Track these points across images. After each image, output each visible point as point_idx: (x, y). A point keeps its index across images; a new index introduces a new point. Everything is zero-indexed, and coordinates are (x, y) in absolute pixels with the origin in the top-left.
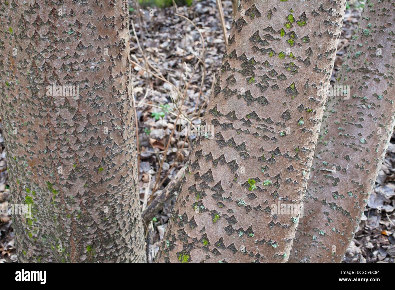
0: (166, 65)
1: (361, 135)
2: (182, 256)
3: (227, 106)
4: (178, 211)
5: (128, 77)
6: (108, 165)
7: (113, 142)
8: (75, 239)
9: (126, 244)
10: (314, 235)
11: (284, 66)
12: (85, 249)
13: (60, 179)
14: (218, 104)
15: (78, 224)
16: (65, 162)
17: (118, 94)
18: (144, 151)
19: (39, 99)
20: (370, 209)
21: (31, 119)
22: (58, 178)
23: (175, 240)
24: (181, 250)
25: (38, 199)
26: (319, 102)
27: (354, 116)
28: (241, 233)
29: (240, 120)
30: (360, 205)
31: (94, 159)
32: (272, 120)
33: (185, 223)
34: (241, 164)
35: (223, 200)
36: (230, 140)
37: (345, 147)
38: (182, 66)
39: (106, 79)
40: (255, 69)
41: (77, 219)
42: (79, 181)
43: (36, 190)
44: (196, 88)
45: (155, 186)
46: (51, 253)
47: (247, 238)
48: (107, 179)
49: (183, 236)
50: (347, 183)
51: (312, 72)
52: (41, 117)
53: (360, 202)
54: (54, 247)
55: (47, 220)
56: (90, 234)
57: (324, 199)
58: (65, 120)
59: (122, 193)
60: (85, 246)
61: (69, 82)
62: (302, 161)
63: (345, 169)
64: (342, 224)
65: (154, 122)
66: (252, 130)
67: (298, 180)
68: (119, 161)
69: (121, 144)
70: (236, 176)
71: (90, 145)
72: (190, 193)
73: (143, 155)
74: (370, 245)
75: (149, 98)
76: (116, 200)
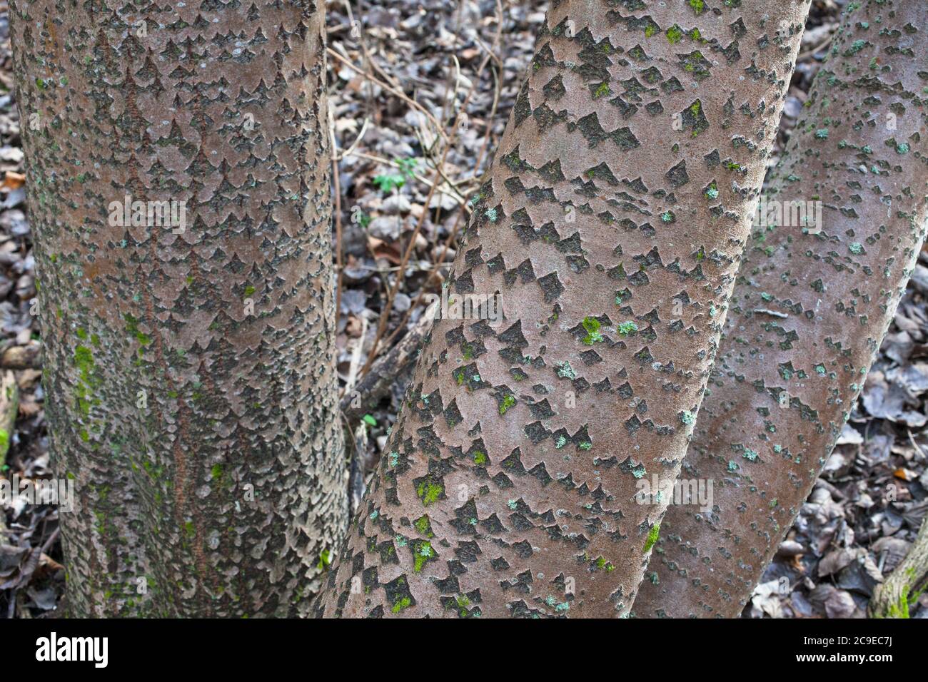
0: (412, 70)
1: (853, 235)
2: (426, 486)
3: (543, 148)
4: (421, 385)
5: (320, 80)
6: (266, 281)
7: (279, 228)
8: (186, 448)
9: (303, 466)
10: (732, 458)
11: (678, 60)
12: (207, 471)
13: (157, 308)
14: (522, 143)
15: (192, 415)
16: (169, 270)
17: (294, 119)
18: (354, 265)
19: (113, 122)
20: (870, 418)
21: (93, 168)
22: (152, 307)
23: (412, 450)
24: (423, 472)
25: (104, 354)
26: (756, 148)
27: (840, 189)
28: (562, 441)
29: (572, 182)
30: (841, 397)
31: (235, 266)
32: (645, 184)
33: (437, 413)
34: (568, 283)
35: (523, 364)
36: (546, 226)
37: (813, 261)
38: (451, 72)
39: (269, 81)
40: (611, 64)
41: (190, 402)
42: (197, 314)
43: (100, 333)
44: (480, 126)
45: (376, 345)
46: (130, 479)
47: (575, 453)
48: (262, 314)
49: (429, 441)
50: (815, 344)
51: (742, 78)
52: (116, 163)
53: (842, 389)
54: (137, 466)
55: (124, 403)
56: (221, 439)
57: (760, 379)
58: (171, 173)
59: (297, 348)
60: (207, 466)
61: (183, 83)
62: (710, 281)
63: (811, 312)
64: (799, 437)
65: (379, 200)
66: (598, 205)
67: (699, 326)
68: (293, 273)
69: (297, 235)
70: (557, 310)
71: (226, 233)
72: (450, 346)
73: (350, 273)
74: (866, 500)
75: (370, 145)
76: (283, 363)
